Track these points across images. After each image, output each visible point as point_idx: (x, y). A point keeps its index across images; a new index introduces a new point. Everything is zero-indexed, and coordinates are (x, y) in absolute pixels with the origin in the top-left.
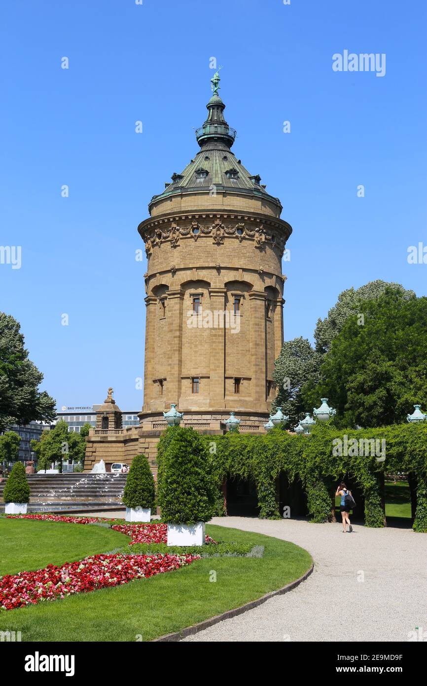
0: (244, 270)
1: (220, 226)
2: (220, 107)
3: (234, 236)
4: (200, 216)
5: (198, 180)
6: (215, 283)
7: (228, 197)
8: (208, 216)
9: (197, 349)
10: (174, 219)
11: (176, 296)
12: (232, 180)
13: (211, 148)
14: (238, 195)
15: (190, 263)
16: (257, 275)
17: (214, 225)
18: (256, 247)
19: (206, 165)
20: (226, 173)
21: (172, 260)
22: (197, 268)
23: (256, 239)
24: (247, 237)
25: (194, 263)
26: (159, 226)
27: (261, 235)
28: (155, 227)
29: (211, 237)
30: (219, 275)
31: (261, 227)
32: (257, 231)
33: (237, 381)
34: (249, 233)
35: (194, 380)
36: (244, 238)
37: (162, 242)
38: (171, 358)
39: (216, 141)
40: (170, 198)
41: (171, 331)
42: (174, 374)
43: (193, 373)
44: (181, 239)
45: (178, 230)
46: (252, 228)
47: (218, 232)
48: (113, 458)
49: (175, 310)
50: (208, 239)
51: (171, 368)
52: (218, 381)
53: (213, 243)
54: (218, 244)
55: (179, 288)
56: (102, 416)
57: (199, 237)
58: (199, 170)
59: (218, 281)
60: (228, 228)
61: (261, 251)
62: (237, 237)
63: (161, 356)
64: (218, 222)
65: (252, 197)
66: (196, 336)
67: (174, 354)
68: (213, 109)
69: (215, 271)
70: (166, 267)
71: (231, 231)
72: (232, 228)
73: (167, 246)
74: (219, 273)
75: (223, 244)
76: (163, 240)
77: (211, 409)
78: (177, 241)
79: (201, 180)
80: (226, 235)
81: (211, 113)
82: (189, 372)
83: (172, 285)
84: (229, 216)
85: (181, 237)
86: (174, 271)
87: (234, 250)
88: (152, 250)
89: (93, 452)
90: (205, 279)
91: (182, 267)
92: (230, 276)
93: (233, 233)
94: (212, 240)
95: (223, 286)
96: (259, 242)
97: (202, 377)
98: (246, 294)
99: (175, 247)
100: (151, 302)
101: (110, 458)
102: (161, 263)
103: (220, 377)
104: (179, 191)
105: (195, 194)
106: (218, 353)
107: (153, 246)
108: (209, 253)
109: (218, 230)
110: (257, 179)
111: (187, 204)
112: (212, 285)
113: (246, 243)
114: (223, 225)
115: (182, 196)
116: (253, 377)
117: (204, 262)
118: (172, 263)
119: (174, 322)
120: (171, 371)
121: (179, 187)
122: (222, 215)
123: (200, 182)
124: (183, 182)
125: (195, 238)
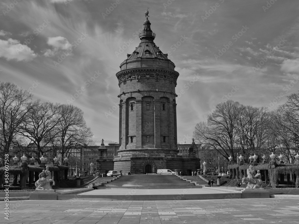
0: (167, 92)
1: (158, 74)
2: (149, 24)
3: (163, 78)
4: (151, 70)
6: (156, 97)
7: (160, 63)
8: (154, 70)
10: (139, 70)
11: (140, 102)
13: (147, 41)
14: (163, 62)
15: (145, 89)
16: (170, 95)
17: (156, 74)
28: (129, 73)
29: (154, 78)
31: (172, 75)
32: (171, 77)
33: (164, 137)
38: (138, 128)
39: (149, 38)
40: (136, 61)
41: (138, 116)
42: (140, 134)
45: (140, 75)
48: (109, 168)
49: (139, 108)
53: (155, 81)
54: (157, 82)
55: (141, 99)
58: (146, 50)
63: (131, 127)
67: (140, 126)
68: (147, 25)
70: (134, 90)
73: (135, 81)
75: (159, 81)
78: (139, 79)
80: (160, 78)
81: (146, 27)
83: (137, 97)
84: (162, 70)
85: (142, 78)
87: (163, 84)
89: (100, 166)
90: (152, 96)
92: (162, 95)
95: (159, 99)
96: (171, 81)
98: (167, 102)
101: (107, 168)
106: (158, 126)
113: (167, 81)
119: (139, 113)
121: (138, 57)
122: (159, 70)
123: (147, 56)
124: (140, 55)
125: (148, 79)
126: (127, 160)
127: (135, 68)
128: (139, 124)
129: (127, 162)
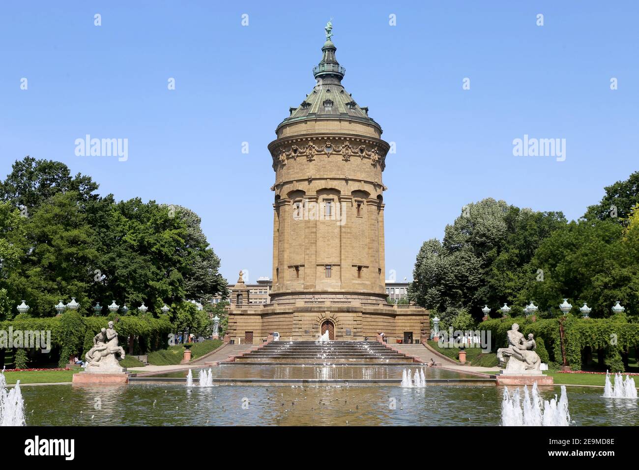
0: (365, 182)
1: (348, 147)
2: (333, 49)
3: (358, 155)
4: (334, 138)
5: (326, 109)
6: (344, 191)
7: (353, 124)
8: (340, 138)
9: (329, 243)
10: (312, 139)
11: (312, 200)
12: (352, 110)
13: (329, 83)
14: (359, 123)
15: (324, 174)
16: (372, 186)
17: (344, 145)
18: (372, 164)
19: (329, 96)
20: (347, 104)
21: (307, 171)
22: (331, 179)
23: (372, 158)
24: (366, 156)
25: (327, 174)
26: (297, 143)
27: (375, 155)
28: (293, 143)
29: (341, 154)
30: (347, 185)
31: (376, 149)
32: (373, 152)
33: (360, 268)
34: (368, 153)
35: (328, 267)
36: (364, 157)
37: (297, 156)
38: (309, 249)
39: (332, 77)
40: (305, 122)
41: (309, 227)
42: (312, 262)
43: (327, 262)
44: (316, 155)
45: (314, 148)
46: (370, 149)
47: (347, 151)
48: (252, 328)
50: (339, 156)
51: (309, 257)
52: (348, 268)
53: (343, 160)
54: (346, 161)
55: (315, 193)
56: (237, 293)
57: (332, 154)
58: (327, 101)
59: (346, 189)
60: (353, 148)
61: (374, 167)
62: (359, 156)
63: (296, 247)
64: (347, 143)
65: (369, 125)
66: (328, 232)
68: (328, 51)
69: (344, 182)
70: (301, 176)
71: (356, 151)
72: (356, 149)
73: (304, 160)
74: (347, 183)
75: (350, 161)
76: (299, 155)
77: (343, 290)
78: (313, 156)
79: (328, 108)
80: (352, 154)
81: (327, 55)
82: (323, 261)
83: (308, 190)
84: (355, 139)
85: (317, 153)
86: (310, 180)
87: (358, 166)
88: (286, 161)
89: (234, 323)
90: (336, 188)
91: (318, 177)
92: (355, 186)
93: (357, 153)
94: (341, 158)
95: (350, 194)
96: (374, 160)
97: (334, 265)
98: (365, 200)
99: (311, 161)
100: (286, 203)
101: (249, 328)
102: (297, 173)
103: (349, 265)
104: (314, 116)
105: (327, 120)
106: (347, 246)
107: (288, 159)
108: (339, 167)
109: (347, 149)
110: (367, 110)
111: (320, 127)
112: (342, 193)
113: (366, 160)
114: (350, 146)
115: (316, 120)
116: (370, 265)
117: (336, 174)
118: (308, 174)
120: (309, 259)
121: (311, 112)
122: (350, 138)
123: (328, 110)
124: (314, 109)
125: (328, 155)
126: (287, 311)
127: (304, 135)
128: (311, 243)
129: (286, 316)
